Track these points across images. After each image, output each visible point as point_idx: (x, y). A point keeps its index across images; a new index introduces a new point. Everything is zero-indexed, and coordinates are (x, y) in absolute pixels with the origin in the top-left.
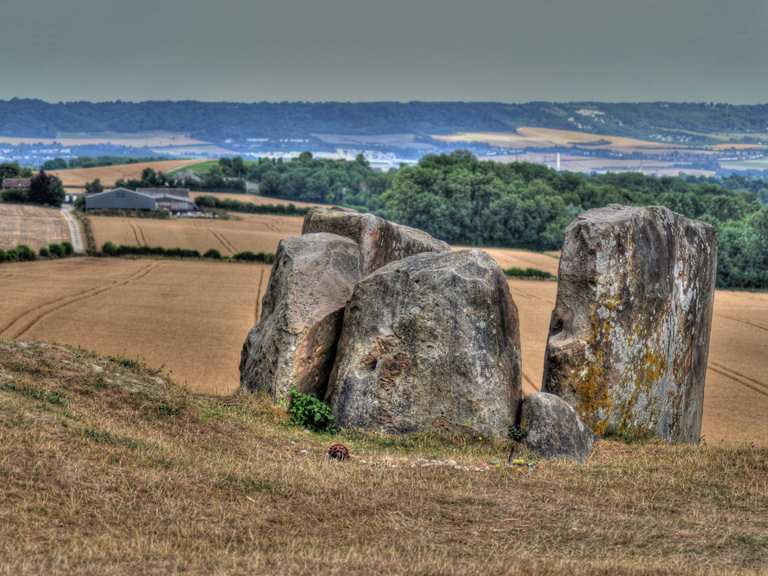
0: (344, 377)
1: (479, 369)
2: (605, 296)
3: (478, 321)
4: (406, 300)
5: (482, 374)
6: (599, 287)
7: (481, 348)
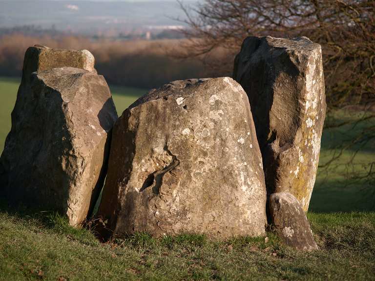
0: (126, 192)
1: (243, 178)
2: (310, 109)
3: (239, 138)
4: (177, 123)
5: (246, 183)
6: (307, 102)
7: (243, 161)
